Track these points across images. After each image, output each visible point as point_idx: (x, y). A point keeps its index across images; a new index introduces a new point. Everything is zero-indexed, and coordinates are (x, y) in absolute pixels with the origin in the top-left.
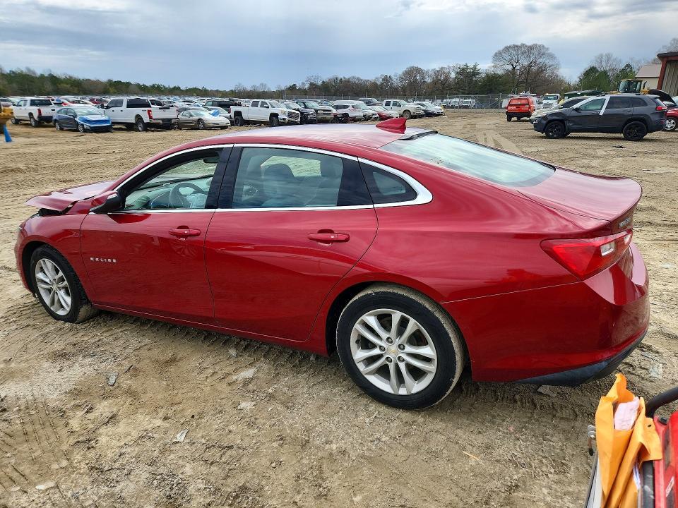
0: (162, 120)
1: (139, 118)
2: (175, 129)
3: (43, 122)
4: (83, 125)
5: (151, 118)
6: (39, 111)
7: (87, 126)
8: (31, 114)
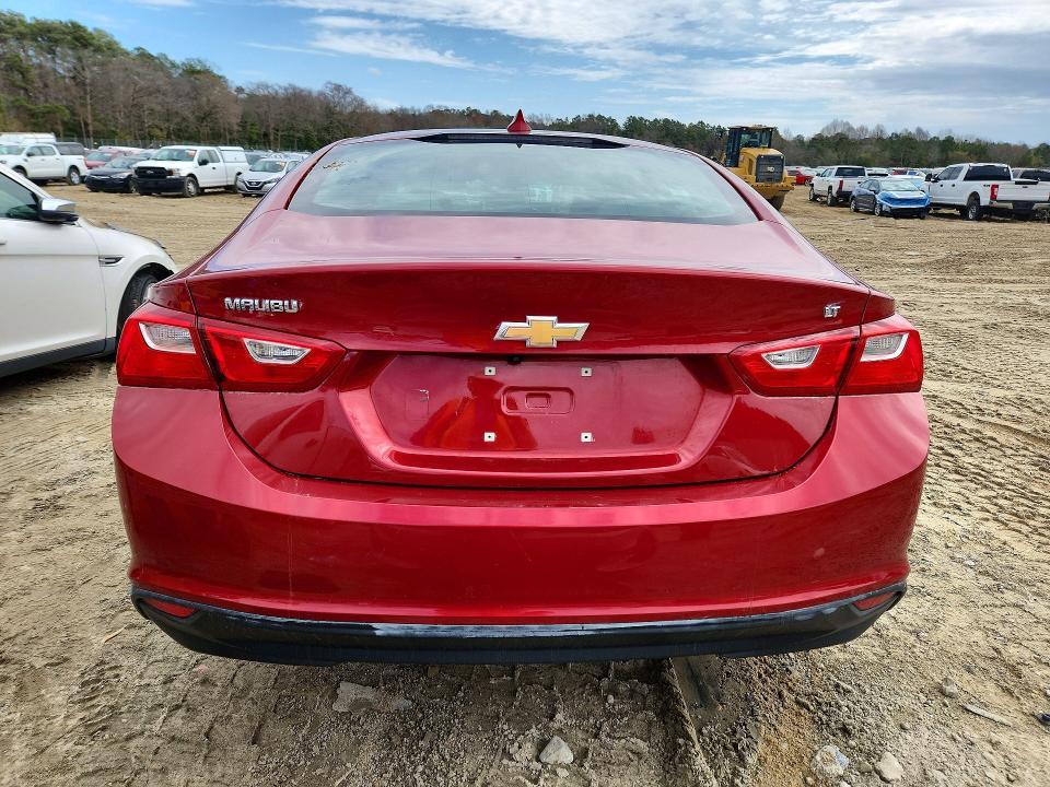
0: (1014, 202)
1: (975, 196)
2: (1038, 220)
3: (842, 199)
4: (881, 205)
5: (993, 197)
6: (841, 182)
7: (887, 206)
8: (830, 188)
